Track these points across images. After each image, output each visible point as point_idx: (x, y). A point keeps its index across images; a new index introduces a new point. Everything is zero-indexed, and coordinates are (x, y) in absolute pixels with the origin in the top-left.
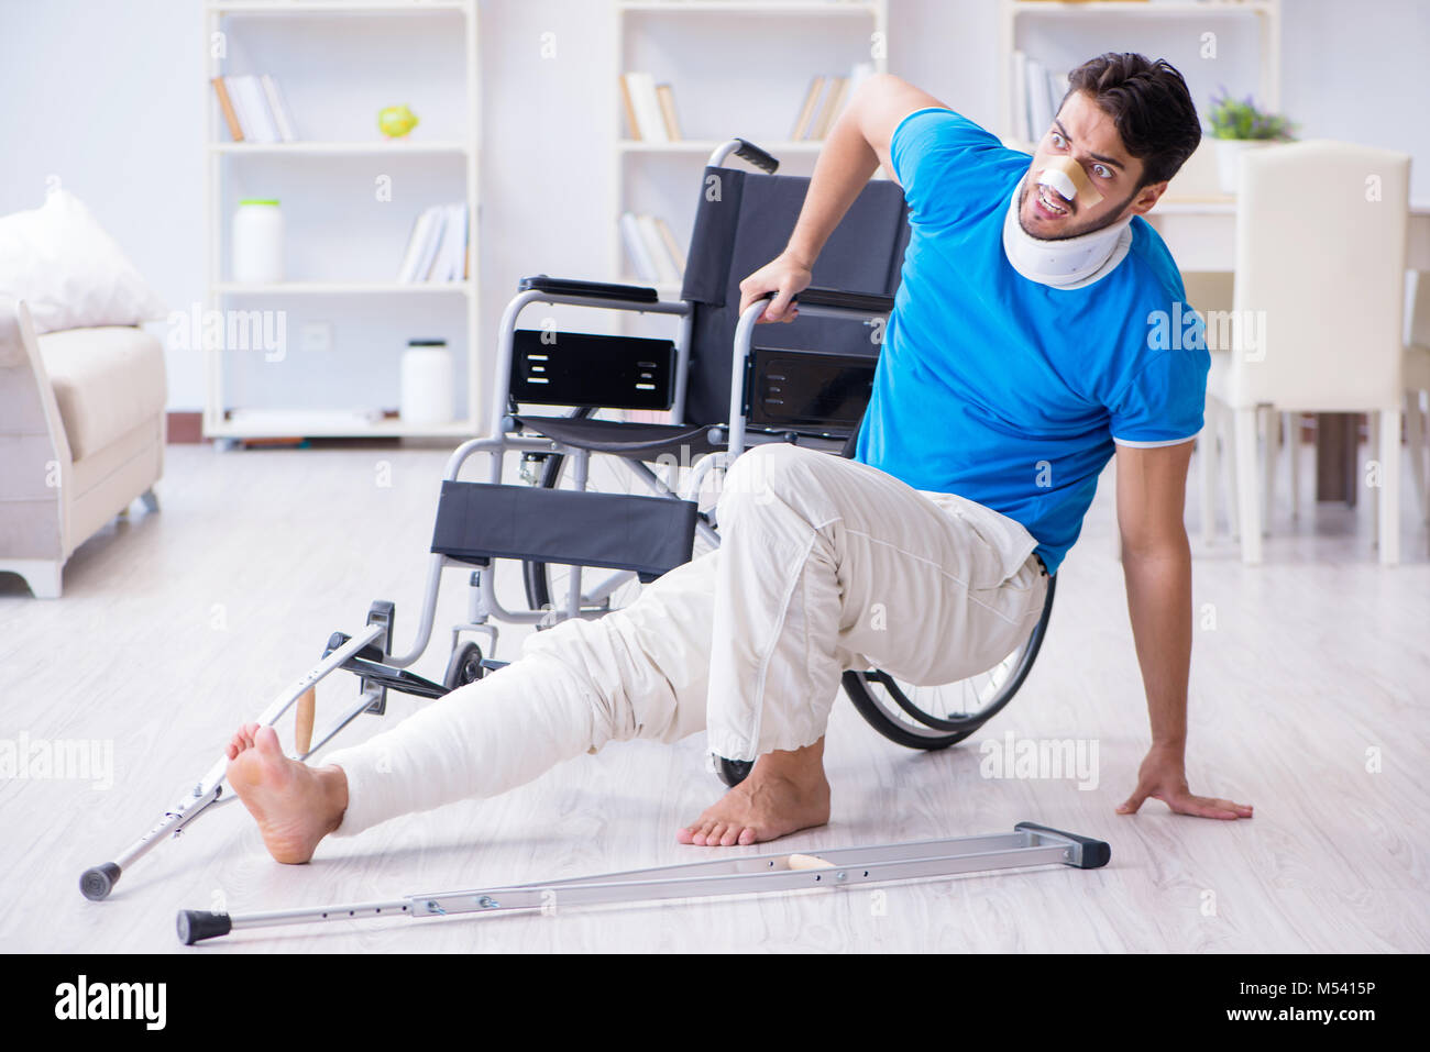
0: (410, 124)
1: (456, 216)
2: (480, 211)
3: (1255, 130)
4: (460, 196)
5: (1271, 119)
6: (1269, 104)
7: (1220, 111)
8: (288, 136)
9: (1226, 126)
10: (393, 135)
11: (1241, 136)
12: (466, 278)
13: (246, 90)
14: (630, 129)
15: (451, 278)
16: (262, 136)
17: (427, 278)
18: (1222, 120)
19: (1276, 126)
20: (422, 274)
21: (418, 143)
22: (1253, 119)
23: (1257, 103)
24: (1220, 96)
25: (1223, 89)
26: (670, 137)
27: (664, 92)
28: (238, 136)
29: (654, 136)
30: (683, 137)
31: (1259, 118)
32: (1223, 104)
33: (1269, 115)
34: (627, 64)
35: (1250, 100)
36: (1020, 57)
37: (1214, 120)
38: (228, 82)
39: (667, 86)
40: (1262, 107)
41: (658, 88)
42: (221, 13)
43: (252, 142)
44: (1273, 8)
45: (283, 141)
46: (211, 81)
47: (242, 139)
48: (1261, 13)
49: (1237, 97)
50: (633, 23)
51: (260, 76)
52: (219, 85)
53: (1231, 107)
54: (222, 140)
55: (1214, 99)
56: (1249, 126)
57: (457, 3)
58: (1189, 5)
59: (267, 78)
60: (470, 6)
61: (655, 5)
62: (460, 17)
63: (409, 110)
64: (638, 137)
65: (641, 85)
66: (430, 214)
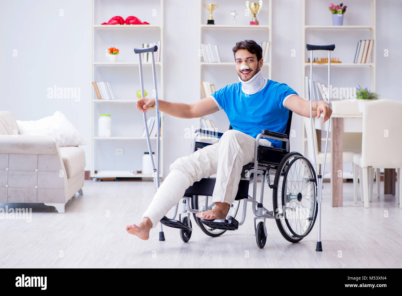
0: (145, 95)
2: (163, 117)
3: (368, 96)
5: (372, 94)
6: (372, 90)
7: (359, 91)
9: (360, 96)
11: (364, 98)
12: (160, 136)
13: (102, 85)
14: (203, 95)
15: (156, 136)
16: (106, 98)
18: (359, 94)
19: (374, 96)
22: (367, 94)
23: (368, 90)
24: (359, 88)
25: (359, 86)
27: (212, 87)
31: (369, 94)
32: (359, 90)
33: (371, 92)
34: (203, 79)
35: (366, 89)
36: (307, 78)
37: (357, 94)
38: (97, 83)
39: (213, 85)
40: (370, 91)
41: (211, 85)
42: (95, 65)
43: (103, 99)
44: (374, 65)
45: (112, 99)
46: (93, 83)
47: (101, 98)
48: (371, 66)
49: (363, 88)
50: (204, 68)
51: (105, 82)
52: (95, 84)
53: (361, 90)
54: (95, 99)
55: (357, 89)
56: (366, 95)
57: (158, 63)
58: (351, 64)
59: (107, 82)
60: (161, 64)
61: (210, 64)
62: (159, 66)
63: (145, 91)
65: (206, 85)
66: (151, 118)
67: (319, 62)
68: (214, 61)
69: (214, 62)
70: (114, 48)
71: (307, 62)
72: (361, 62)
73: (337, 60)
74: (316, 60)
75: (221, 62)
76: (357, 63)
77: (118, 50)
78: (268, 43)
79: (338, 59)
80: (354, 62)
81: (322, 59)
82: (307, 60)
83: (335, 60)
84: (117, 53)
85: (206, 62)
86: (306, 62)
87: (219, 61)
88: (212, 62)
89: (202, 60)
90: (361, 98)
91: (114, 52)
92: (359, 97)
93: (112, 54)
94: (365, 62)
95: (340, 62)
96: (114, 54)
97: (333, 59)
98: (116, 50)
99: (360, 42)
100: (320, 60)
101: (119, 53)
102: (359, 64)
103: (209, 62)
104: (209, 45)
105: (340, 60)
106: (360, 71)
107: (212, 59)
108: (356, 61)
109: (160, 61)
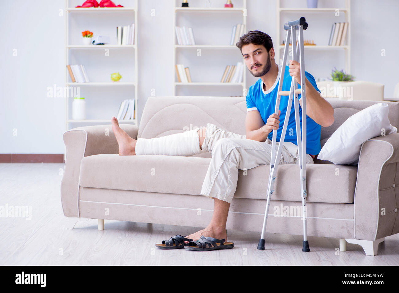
0: (119, 78)
1: (132, 102)
2: (138, 100)
3: (344, 78)
4: (133, 96)
5: (348, 76)
6: (347, 72)
7: (334, 73)
8: (87, 81)
9: (336, 78)
10: (115, 81)
11: (340, 80)
12: (134, 119)
13: (76, 69)
14: (178, 79)
15: (130, 119)
16: (80, 80)
17: (124, 119)
18: (335, 76)
19: (349, 78)
20: (123, 118)
21: (121, 83)
22: (343, 76)
23: (344, 72)
24: (334, 70)
25: (335, 68)
26: (189, 81)
27: (187, 69)
28: (74, 81)
29: (184, 81)
30: (192, 82)
31: (345, 75)
32: (335, 72)
33: (347, 75)
34: (177, 62)
35: (342, 71)
36: (281, 60)
37: (333, 76)
38: (71, 66)
39: (188, 68)
40: (345, 73)
41: (185, 68)
42: (69, 48)
43: (77, 82)
44: (349, 47)
45: (86, 82)
46: (67, 66)
47: (75, 81)
48: (345, 48)
49: (339, 70)
50: (178, 51)
51: (79, 65)
52: (69, 67)
53: (337, 72)
54: (69, 82)
55: (333, 71)
56: (342, 78)
57: (132, 46)
58: (326, 47)
59: (81, 66)
60: (135, 47)
61: (184, 46)
62: (133, 49)
63: (119, 74)
64: (180, 81)
65: (181, 68)
66: (125, 101)
68: (188, 44)
69: (189, 45)
70: (88, 31)
71: (282, 45)
72: (336, 45)
73: (312, 43)
75: (196, 44)
76: (331, 45)
77: (92, 34)
78: (243, 26)
79: (313, 41)
80: (329, 45)
82: (282, 43)
83: (309, 43)
84: (91, 36)
85: (180, 45)
87: (193, 43)
88: (187, 45)
89: (177, 43)
90: (336, 80)
91: (89, 35)
92: (335, 79)
93: (86, 37)
94: (340, 45)
95: (315, 45)
96: (89, 37)
97: (308, 41)
98: (90, 33)
99: (334, 25)
101: (93, 36)
102: (333, 46)
103: (183, 45)
104: (184, 28)
105: (315, 43)
106: (334, 54)
107: (186, 42)
108: (330, 44)
109: (134, 44)
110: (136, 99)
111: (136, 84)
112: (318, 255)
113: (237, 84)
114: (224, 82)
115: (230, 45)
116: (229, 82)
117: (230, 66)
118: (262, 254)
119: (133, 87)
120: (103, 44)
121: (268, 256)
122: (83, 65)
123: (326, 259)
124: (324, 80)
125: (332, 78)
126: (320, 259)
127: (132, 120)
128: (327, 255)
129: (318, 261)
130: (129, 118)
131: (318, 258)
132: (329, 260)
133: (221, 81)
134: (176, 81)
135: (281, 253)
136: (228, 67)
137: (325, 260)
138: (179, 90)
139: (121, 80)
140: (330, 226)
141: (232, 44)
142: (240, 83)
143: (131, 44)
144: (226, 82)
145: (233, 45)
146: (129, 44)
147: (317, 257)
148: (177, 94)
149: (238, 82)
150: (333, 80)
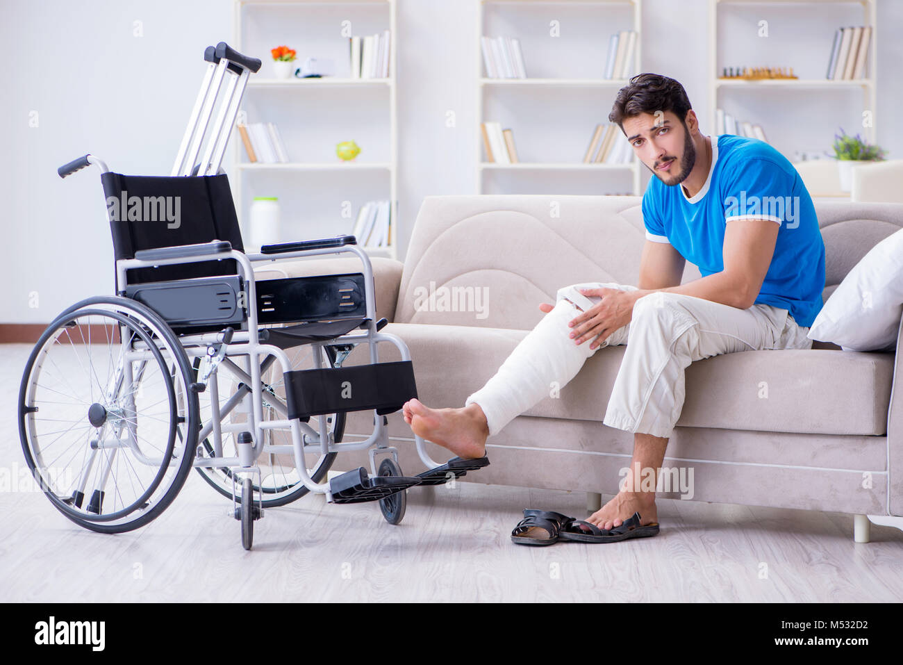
0: (356, 152)
1: (384, 208)
2: (397, 203)
3: (862, 154)
4: (385, 195)
5: (870, 148)
6: (870, 139)
7: (841, 143)
8: (283, 159)
9: (844, 152)
10: (345, 159)
11: (853, 158)
12: (389, 244)
13: (258, 133)
14: (487, 155)
15: (380, 245)
16: (268, 159)
17: (366, 245)
18: (842, 150)
19: (873, 152)
20: (363, 243)
21: (360, 164)
22: (860, 148)
23: (862, 139)
24: (840, 134)
25: (842, 130)
26: (511, 161)
27: (508, 133)
28: (253, 159)
29: (501, 160)
30: (519, 161)
31: (863, 147)
32: (842, 139)
33: (869, 146)
34: (485, 117)
35: (858, 137)
36: (720, 113)
37: (837, 149)
38: (248, 126)
39: (509, 130)
40: (865, 141)
41: (504, 131)
43: (262, 163)
44: (872, 83)
45: (280, 162)
46: (238, 126)
47: (256, 161)
48: (864, 86)
49: (851, 135)
50: (488, 92)
51: (266, 123)
52: (242, 129)
53: (847, 140)
54: (243, 161)
55: (837, 136)
56: (858, 152)
57: (384, 80)
58: (821, 82)
59: (270, 125)
60: (391, 82)
61: (502, 81)
62: (386, 88)
63: (355, 144)
64: (492, 160)
65: (494, 130)
66: (369, 205)
67: (748, 78)
68: (510, 75)
69: (513, 78)
70: (284, 47)
71: (721, 78)
72: (843, 78)
73: (788, 73)
74: (741, 72)
75: (528, 76)
76: (833, 78)
77: (294, 53)
78: (633, 35)
79: (792, 70)
80: (828, 78)
81: (754, 72)
82: (721, 73)
83: (783, 73)
84: (291, 57)
85: (492, 78)
86: (719, 77)
87: (522, 74)
88: (507, 78)
89: (485, 74)
90: (845, 157)
91: (286, 56)
92: (842, 156)
93: (282, 60)
94: (852, 76)
95: (796, 78)
96: (286, 60)
97: (780, 70)
98: (289, 51)
99: (839, 33)
100: (749, 72)
101: (295, 58)
102: (837, 82)
103: (498, 78)
104: (500, 39)
105: (796, 73)
106: (840, 98)
107: (507, 71)
108: (831, 76)
109: (388, 75)
110: (394, 199)
111: (392, 166)
112: (806, 551)
113: (620, 166)
114: (591, 162)
115: (606, 78)
116: (601, 161)
117: (604, 126)
118: (681, 547)
119: (385, 173)
120: (318, 76)
121: (695, 553)
122: (273, 124)
123: (823, 560)
124: (817, 158)
125: (834, 153)
126: (810, 559)
127: (384, 248)
128: (826, 550)
129: (808, 563)
130: (377, 243)
131: (806, 559)
132: (831, 563)
133: (584, 161)
134: (483, 160)
135: (724, 546)
136: (600, 128)
137: (822, 563)
138: (490, 179)
139: (359, 157)
140: (831, 486)
141: (609, 76)
142: (626, 164)
143: (382, 77)
144: (596, 161)
145: (612, 78)
146: (376, 77)
147: (805, 556)
148: (484, 191)
149: (622, 161)
150: (838, 158)
